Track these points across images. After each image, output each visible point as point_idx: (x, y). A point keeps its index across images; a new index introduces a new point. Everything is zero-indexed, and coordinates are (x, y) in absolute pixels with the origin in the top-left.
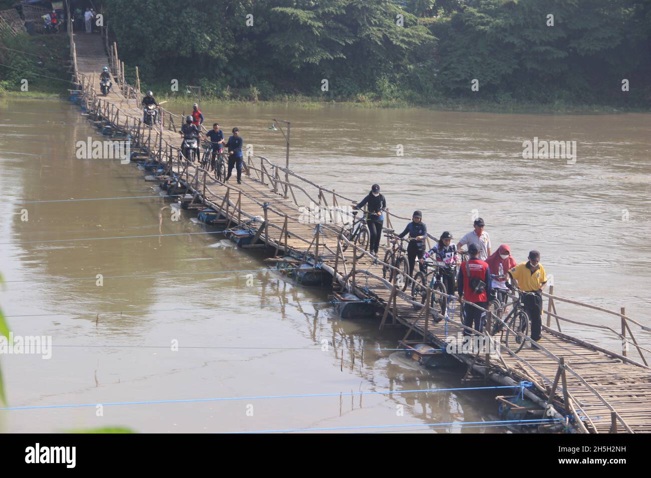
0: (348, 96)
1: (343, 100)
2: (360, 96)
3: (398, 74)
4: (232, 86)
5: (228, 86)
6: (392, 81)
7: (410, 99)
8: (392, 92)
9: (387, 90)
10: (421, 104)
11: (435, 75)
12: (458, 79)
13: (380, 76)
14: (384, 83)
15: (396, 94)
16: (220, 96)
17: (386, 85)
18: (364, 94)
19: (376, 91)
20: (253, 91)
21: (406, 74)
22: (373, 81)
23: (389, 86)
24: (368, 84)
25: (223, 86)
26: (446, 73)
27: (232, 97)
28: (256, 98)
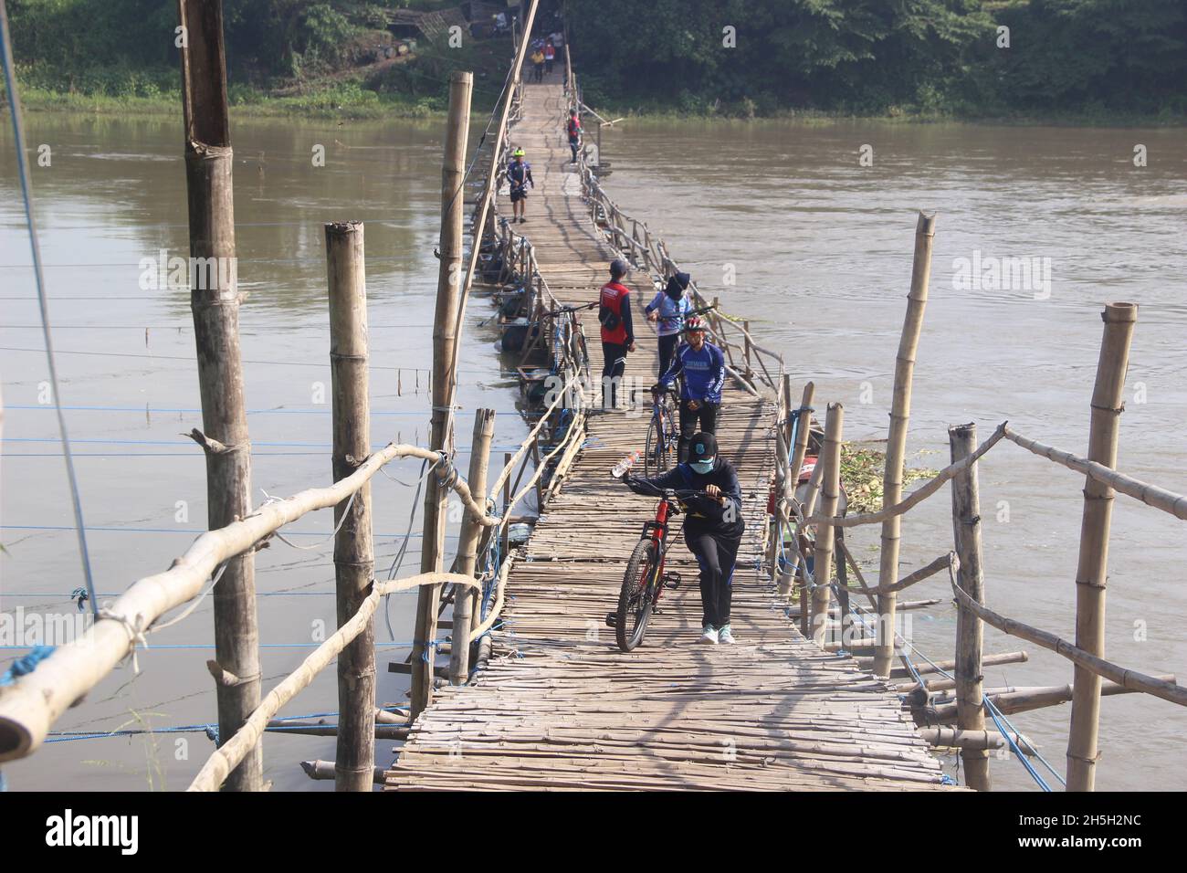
0: (878, 110)
1: (870, 114)
2: (893, 109)
3: (948, 78)
4: (723, 100)
5: (717, 101)
6: (939, 88)
7: (961, 114)
8: (938, 103)
9: (931, 100)
10: (974, 118)
11: (1001, 79)
12: (1029, 84)
13: (921, 81)
14: (929, 92)
15: (941, 105)
16: (702, 112)
17: (930, 94)
18: (899, 107)
19: (916, 102)
20: (748, 105)
21: (959, 78)
22: (914, 89)
23: (934, 95)
24: (905, 93)
25: (711, 99)
26: (1014, 75)
27: (719, 112)
28: (752, 114)
